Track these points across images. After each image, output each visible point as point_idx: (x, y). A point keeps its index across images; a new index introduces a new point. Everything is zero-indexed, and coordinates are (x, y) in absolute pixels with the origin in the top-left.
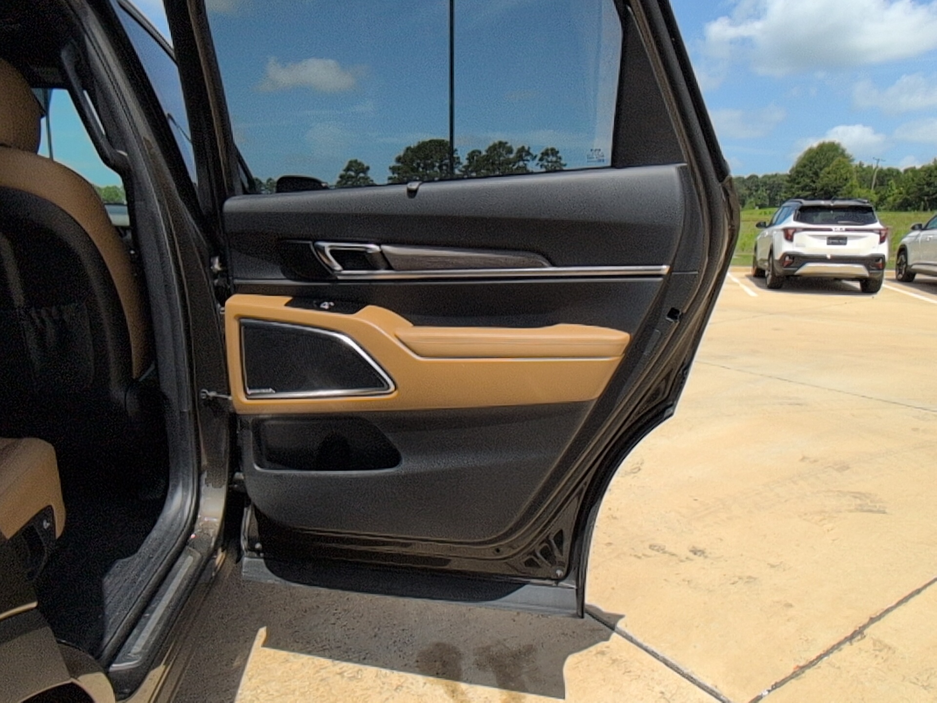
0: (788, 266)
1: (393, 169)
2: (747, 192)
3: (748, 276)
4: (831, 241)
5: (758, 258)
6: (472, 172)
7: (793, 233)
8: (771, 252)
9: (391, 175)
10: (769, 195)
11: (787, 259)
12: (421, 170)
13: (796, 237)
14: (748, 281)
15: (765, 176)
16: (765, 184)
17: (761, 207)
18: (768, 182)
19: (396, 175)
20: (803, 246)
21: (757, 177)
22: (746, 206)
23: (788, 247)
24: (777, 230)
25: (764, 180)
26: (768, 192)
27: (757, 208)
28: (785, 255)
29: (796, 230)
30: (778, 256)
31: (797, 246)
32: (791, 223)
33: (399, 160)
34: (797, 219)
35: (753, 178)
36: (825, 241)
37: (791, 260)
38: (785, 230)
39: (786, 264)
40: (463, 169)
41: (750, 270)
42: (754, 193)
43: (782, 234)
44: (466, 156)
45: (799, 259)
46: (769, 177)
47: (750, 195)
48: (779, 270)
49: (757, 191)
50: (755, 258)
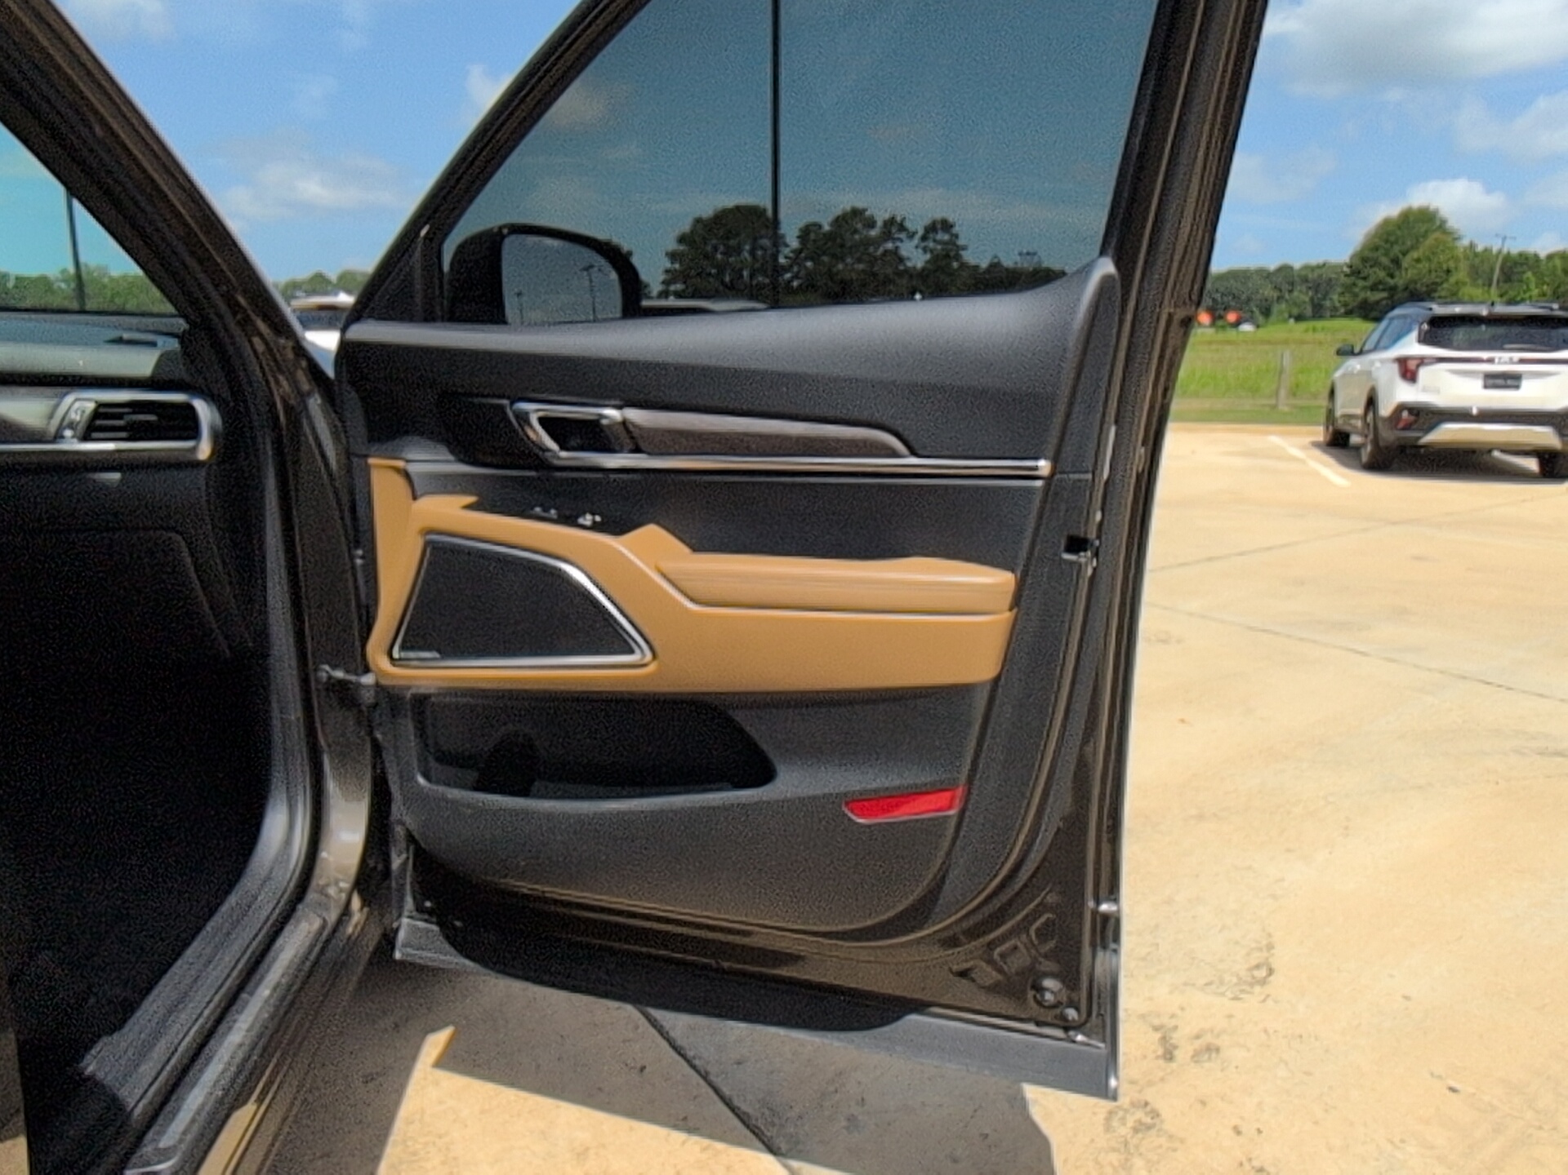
0: (1408, 427)
1: (673, 256)
2: (1276, 294)
3: (1316, 445)
4: (1491, 382)
5: (1339, 412)
6: (806, 259)
7: (1418, 366)
8: (1371, 402)
9: (668, 265)
10: (1312, 299)
11: (1405, 414)
12: (719, 256)
13: (1423, 373)
14: (1318, 453)
15: (1306, 267)
16: (1305, 280)
17: (1299, 318)
18: (1310, 276)
19: (677, 266)
20: (1437, 391)
21: (1290, 268)
22: (1273, 318)
23: (1407, 394)
24: (1383, 361)
25: (1304, 273)
26: (1310, 293)
27: (1292, 321)
28: (1402, 407)
29: (1422, 361)
30: (1385, 410)
31: (1425, 390)
32: (1411, 347)
33: (682, 239)
34: (1425, 339)
35: (1285, 269)
36: (1480, 383)
37: (1412, 418)
38: (1402, 362)
39: (1401, 425)
40: (791, 255)
41: (1319, 433)
42: (1287, 296)
43: (1395, 367)
44: (797, 233)
45: (1425, 416)
46: (1312, 269)
47: (1280, 299)
48: (1388, 435)
49: (1291, 291)
50: (1330, 413)
